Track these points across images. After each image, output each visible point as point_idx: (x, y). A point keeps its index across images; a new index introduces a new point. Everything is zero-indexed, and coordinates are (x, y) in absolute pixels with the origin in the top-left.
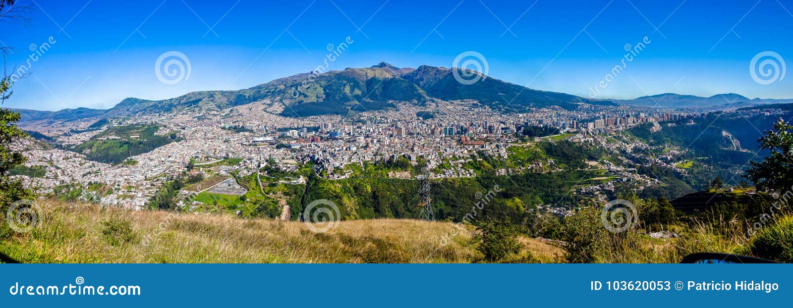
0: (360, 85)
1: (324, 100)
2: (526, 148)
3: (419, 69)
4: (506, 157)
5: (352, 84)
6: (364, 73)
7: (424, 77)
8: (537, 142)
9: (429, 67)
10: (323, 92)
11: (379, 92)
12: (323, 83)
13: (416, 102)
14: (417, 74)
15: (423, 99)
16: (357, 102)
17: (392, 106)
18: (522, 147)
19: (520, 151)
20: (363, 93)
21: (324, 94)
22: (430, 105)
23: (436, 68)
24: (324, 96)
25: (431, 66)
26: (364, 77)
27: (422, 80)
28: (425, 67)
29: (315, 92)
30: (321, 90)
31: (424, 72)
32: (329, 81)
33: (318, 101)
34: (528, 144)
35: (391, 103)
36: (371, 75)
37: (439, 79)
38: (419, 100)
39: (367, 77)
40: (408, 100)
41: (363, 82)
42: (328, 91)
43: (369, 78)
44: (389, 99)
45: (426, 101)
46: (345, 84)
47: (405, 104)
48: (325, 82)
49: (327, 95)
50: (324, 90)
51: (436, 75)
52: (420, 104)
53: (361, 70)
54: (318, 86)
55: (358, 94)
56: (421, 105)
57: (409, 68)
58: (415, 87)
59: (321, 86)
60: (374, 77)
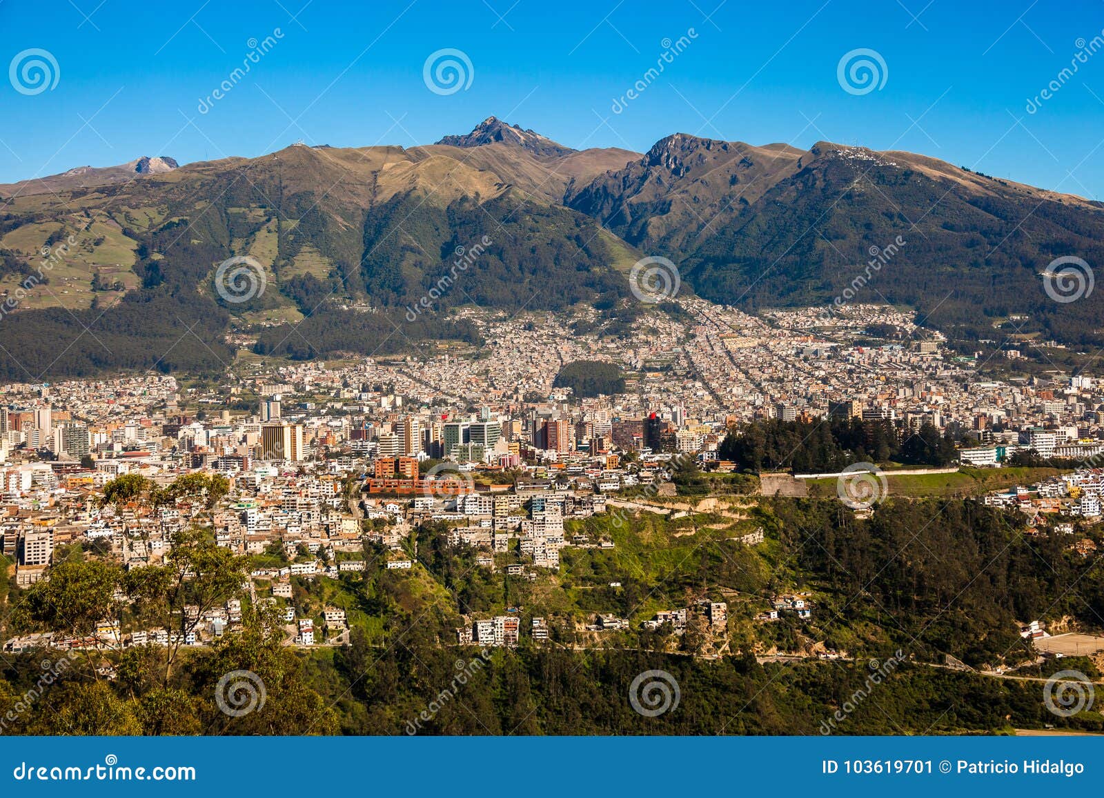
0: (332, 229)
1: (130, 298)
2: (684, 522)
3: (654, 158)
4: (550, 560)
5: (292, 224)
6: (362, 170)
7: (676, 196)
8: (762, 500)
9: (708, 144)
10: (131, 259)
11: (418, 264)
12: (147, 217)
13: (591, 314)
14: (644, 178)
15: (625, 303)
16: (294, 315)
17: (466, 333)
18: (667, 517)
19: (647, 536)
20: (341, 268)
21: (135, 269)
22: (654, 332)
23: (740, 147)
24: (134, 283)
25: (714, 138)
26: (361, 189)
27: (663, 208)
28: (688, 144)
29: (91, 259)
30: (124, 253)
31: (676, 172)
32: (175, 207)
33: (95, 302)
34: (708, 504)
35: (466, 323)
36: (393, 181)
37: (743, 200)
38: (604, 306)
39: (375, 190)
40: (555, 308)
41: (348, 216)
42: (157, 257)
43: (385, 196)
44: (463, 303)
45: (641, 313)
46: (257, 228)
47: (530, 327)
48: (152, 212)
49: (151, 275)
50: (142, 252)
51: (734, 181)
52: (603, 327)
53: (352, 156)
54: (110, 231)
55: (309, 277)
56: (609, 332)
57: (613, 152)
58: (603, 244)
59: (127, 232)
60: (408, 194)
